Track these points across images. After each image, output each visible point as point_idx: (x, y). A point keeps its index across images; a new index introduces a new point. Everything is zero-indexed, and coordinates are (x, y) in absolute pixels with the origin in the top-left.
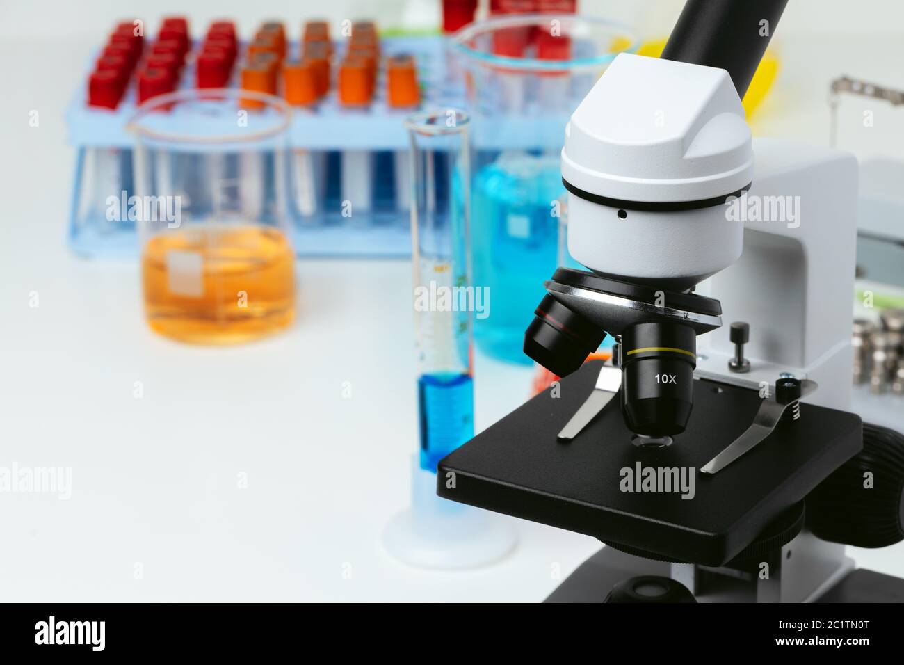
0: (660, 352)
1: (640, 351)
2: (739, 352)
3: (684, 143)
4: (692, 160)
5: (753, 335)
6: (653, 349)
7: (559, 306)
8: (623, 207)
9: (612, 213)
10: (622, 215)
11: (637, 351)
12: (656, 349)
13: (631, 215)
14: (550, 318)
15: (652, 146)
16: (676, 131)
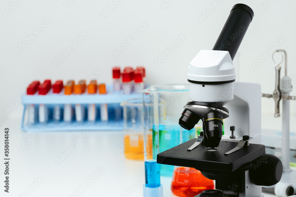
0: (214, 119)
1: (209, 119)
2: (233, 133)
3: (219, 67)
4: (221, 71)
5: (236, 128)
6: (213, 119)
7: (188, 111)
8: (204, 84)
9: (201, 85)
10: (204, 86)
11: (208, 119)
12: (213, 118)
13: (206, 86)
14: (186, 114)
15: (210, 67)
16: (217, 63)
